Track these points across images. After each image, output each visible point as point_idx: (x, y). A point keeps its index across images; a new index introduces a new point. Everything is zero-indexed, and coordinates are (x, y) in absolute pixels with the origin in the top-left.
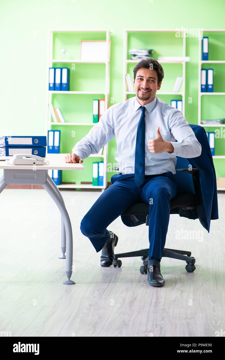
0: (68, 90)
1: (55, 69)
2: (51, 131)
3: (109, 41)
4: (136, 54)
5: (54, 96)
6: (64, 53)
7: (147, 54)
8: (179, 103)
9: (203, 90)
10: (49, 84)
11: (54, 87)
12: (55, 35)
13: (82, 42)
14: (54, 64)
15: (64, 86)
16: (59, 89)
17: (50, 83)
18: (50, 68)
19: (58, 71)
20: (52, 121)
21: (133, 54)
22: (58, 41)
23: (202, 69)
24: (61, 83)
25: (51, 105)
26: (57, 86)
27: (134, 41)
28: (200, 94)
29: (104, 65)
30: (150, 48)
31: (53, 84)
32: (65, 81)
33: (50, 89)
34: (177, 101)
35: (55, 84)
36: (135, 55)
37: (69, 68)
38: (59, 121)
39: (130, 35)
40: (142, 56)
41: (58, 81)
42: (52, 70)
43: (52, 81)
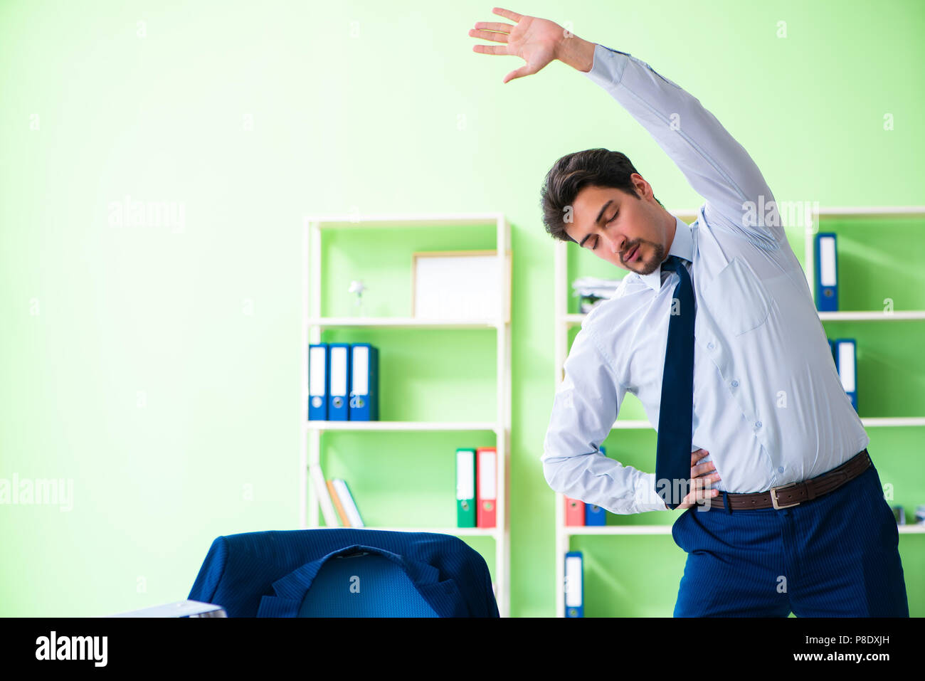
0: (374, 415)
1: (328, 349)
3: (506, 254)
4: (597, 294)
5: (327, 439)
6: (360, 294)
10: (311, 398)
11: (325, 410)
12: (329, 236)
13: (415, 258)
14: (327, 332)
15: (360, 404)
16: (343, 414)
17: (313, 394)
18: (311, 347)
19: (339, 355)
20: (322, 520)
21: (587, 293)
22: (339, 260)
24: (348, 397)
25: (316, 471)
26: (337, 404)
29: (493, 332)
31: (321, 398)
32: (361, 387)
33: (313, 414)
35: (327, 397)
36: (592, 299)
37: (376, 344)
38: (345, 522)
41: (338, 389)
42: (320, 354)
43: (319, 390)
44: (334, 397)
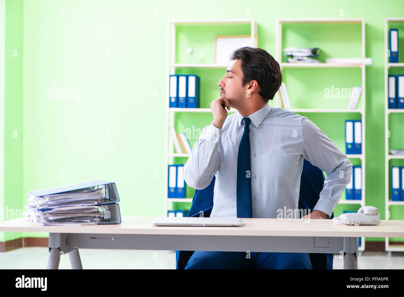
0: (198, 105)
1: (178, 77)
2: (173, 166)
3: (255, 36)
4: (294, 54)
5: (177, 116)
6: (192, 54)
7: (309, 54)
8: (357, 125)
9: (390, 106)
10: (170, 98)
11: (176, 103)
12: (179, 29)
13: (216, 38)
14: (178, 70)
15: (192, 101)
16: (185, 105)
17: (172, 96)
18: (171, 76)
19: (183, 80)
20: (175, 152)
21: (290, 54)
22: (183, 38)
23: (390, 76)
24: (187, 97)
25: (173, 130)
26: (182, 101)
27: (292, 36)
28: (388, 111)
30: (315, 46)
31: (175, 98)
32: (192, 94)
33: (171, 105)
34: (354, 122)
35: (177, 98)
36: (292, 56)
37: (199, 75)
38: (184, 151)
39: (286, 27)
40: (303, 57)
41: (182, 94)
42: (174, 79)
43: (174, 95)
44: (180, 98)
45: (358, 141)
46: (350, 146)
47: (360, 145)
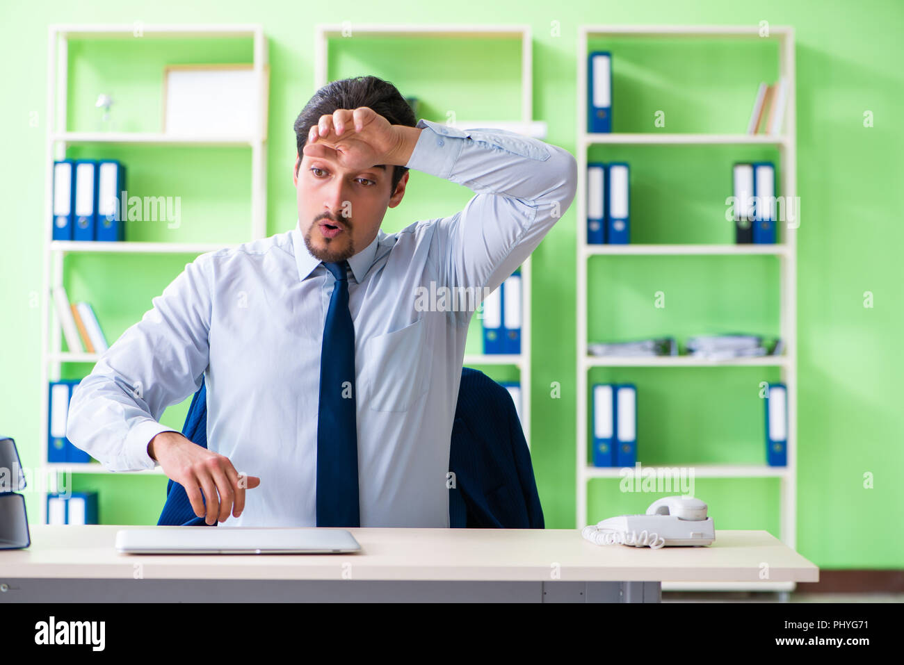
0: (121, 235)
1: (74, 165)
2: (61, 383)
3: (264, 69)
5: (70, 261)
6: (108, 108)
8: (511, 283)
9: (592, 239)
10: (55, 218)
11: (69, 230)
12: (76, 47)
13: (167, 72)
14: (73, 147)
15: (107, 224)
16: (90, 234)
17: (58, 212)
18: (56, 163)
19: (85, 172)
20: (65, 347)
22: (85, 71)
23: (590, 165)
24: (96, 216)
25: (60, 294)
26: (83, 224)
28: (585, 251)
29: (244, 150)
31: (66, 217)
33: (57, 234)
35: (72, 217)
37: (124, 160)
38: (88, 347)
39: (337, 47)
41: (84, 209)
42: (65, 170)
43: (63, 209)
44: (79, 217)
45: (512, 323)
46: (492, 336)
47: (518, 332)
